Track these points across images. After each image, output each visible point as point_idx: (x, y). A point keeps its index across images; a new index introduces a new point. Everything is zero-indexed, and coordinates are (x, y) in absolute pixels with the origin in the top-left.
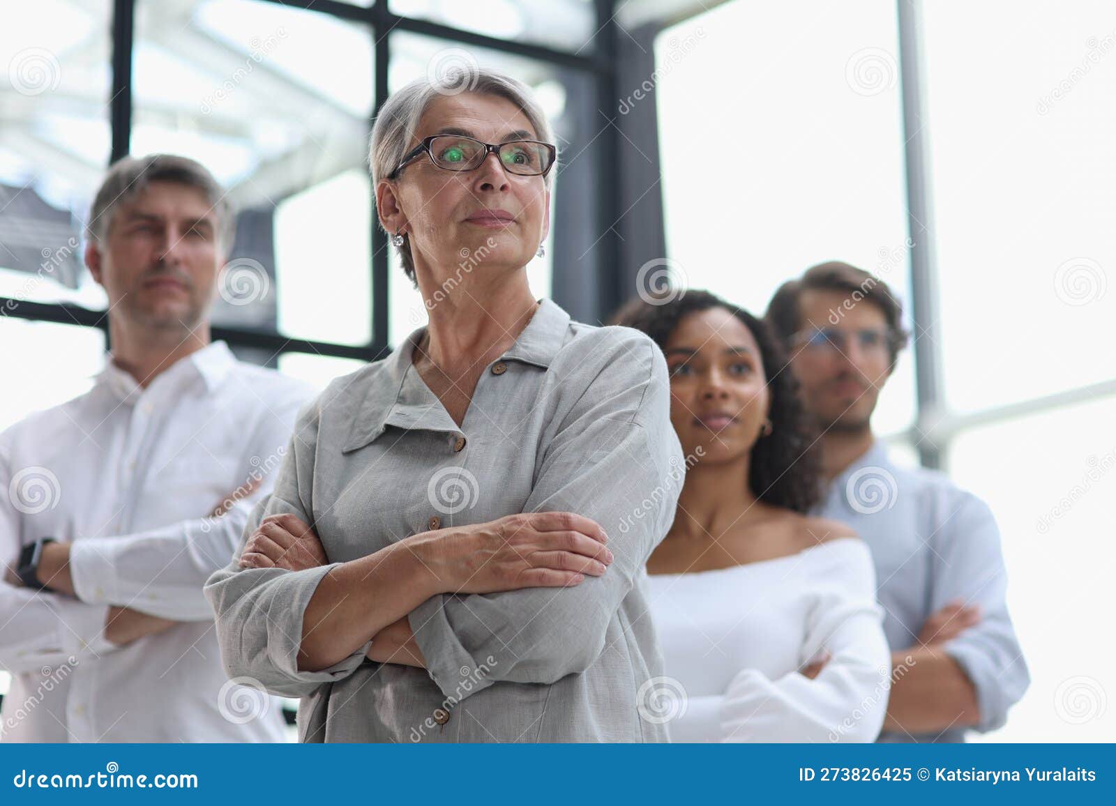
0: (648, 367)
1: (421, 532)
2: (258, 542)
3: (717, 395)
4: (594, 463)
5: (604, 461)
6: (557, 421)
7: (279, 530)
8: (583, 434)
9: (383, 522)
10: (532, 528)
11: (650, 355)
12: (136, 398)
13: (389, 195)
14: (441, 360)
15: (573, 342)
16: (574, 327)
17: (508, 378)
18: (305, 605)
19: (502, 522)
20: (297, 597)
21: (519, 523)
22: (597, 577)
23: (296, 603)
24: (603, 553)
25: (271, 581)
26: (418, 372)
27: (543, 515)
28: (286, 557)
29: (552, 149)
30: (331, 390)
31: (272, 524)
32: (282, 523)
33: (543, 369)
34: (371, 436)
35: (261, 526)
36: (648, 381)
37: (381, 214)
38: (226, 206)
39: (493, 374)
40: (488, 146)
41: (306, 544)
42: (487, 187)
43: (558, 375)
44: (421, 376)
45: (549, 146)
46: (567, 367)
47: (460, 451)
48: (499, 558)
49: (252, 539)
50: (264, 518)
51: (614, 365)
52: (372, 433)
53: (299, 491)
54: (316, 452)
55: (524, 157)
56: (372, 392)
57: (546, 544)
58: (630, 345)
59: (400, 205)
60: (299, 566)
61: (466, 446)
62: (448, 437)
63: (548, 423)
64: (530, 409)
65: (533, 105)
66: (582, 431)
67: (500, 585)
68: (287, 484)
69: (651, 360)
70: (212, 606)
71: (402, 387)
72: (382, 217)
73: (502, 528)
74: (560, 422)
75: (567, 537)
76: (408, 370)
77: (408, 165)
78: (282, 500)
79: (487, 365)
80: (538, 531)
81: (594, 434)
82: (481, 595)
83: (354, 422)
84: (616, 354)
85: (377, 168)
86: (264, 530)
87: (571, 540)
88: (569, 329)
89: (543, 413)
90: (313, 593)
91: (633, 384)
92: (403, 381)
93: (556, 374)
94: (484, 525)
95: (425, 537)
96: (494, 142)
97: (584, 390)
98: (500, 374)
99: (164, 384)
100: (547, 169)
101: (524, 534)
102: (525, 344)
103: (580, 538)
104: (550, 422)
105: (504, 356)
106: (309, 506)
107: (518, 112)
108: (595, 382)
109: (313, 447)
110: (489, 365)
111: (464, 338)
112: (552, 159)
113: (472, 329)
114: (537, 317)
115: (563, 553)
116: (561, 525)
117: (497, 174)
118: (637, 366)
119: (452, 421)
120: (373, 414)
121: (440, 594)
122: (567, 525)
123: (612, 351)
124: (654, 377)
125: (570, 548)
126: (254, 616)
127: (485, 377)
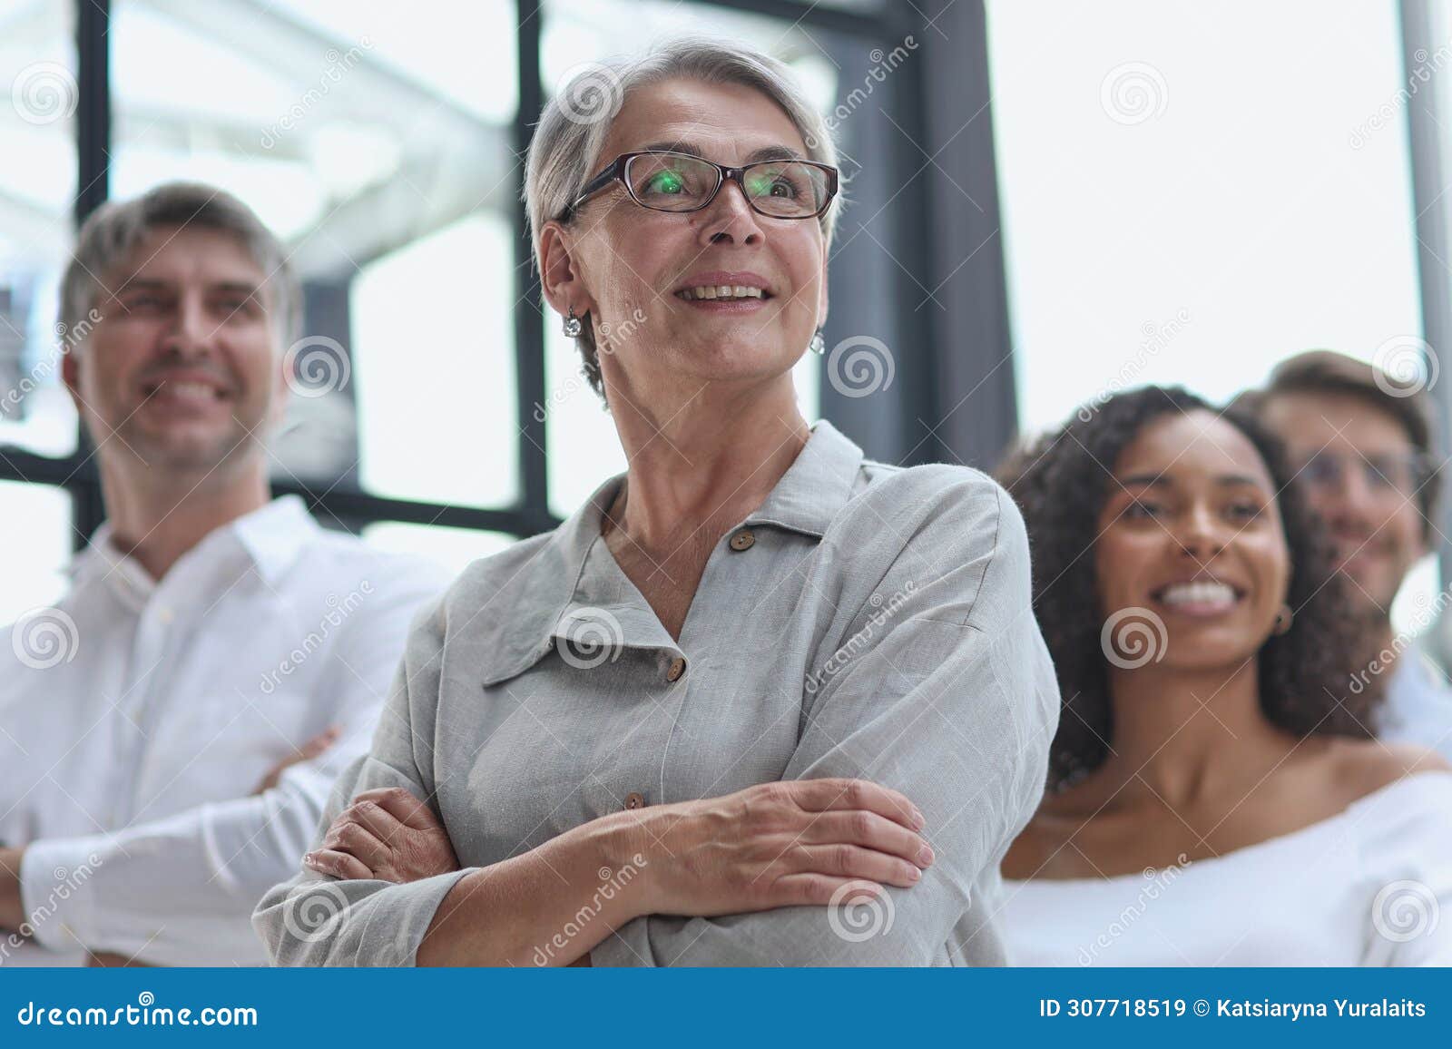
0: (992, 528)
1: (612, 812)
2: (345, 835)
3: (1205, 549)
4: (902, 696)
5: (916, 689)
6: (839, 627)
7: (381, 814)
8: (880, 648)
9: (549, 802)
10: (796, 806)
11: (993, 509)
12: (145, 599)
13: (559, 250)
14: (647, 530)
15: (864, 492)
16: (869, 470)
17: (758, 556)
18: (419, 938)
19: (747, 797)
20: (406, 924)
21: (773, 797)
22: (905, 888)
23: (403, 935)
24: (913, 845)
25: (363, 900)
26: (609, 548)
27: (814, 785)
28: (390, 861)
29: (831, 175)
30: (466, 579)
31: (371, 804)
32: (385, 804)
33: (814, 540)
34: (530, 658)
35: (351, 807)
36: (991, 553)
37: (545, 281)
38: (284, 267)
39: (733, 550)
40: (724, 170)
41: (428, 838)
42: (722, 239)
43: (838, 546)
44: (614, 555)
45: (826, 169)
46: (854, 535)
47: (676, 680)
48: (739, 856)
49: (336, 829)
50: (356, 793)
51: (933, 529)
52: (531, 653)
53: (415, 751)
54: (441, 685)
55: (786, 186)
56: (534, 583)
57: (818, 833)
58: (956, 495)
59: (577, 267)
60: (412, 875)
61: (686, 673)
62: (657, 659)
63: (822, 631)
64: (792, 609)
65: (799, 100)
66: (879, 642)
67: (739, 902)
68: (395, 737)
69: (996, 518)
70: (266, 945)
71: (582, 574)
72: (546, 286)
73: (745, 806)
74: (842, 629)
75: (853, 822)
76: (593, 545)
77: (590, 200)
78: (385, 765)
79: (723, 535)
80: (805, 810)
81: (901, 645)
82: (711, 918)
83: (503, 634)
84: (933, 512)
85: (537, 207)
86: (356, 816)
87: (860, 826)
88: (862, 475)
89: (813, 616)
90: (431, 918)
91: (966, 559)
92: (584, 566)
93: (835, 548)
94: (716, 801)
95: (616, 821)
96: (734, 164)
97: (881, 573)
98: (744, 550)
99: (190, 573)
100: (823, 209)
101: (783, 817)
102: (786, 499)
103: (874, 822)
104: (827, 630)
105: (750, 518)
106: (429, 774)
107: (777, 114)
108: (900, 559)
109: (436, 678)
110: (727, 534)
111: (686, 491)
112: (832, 190)
113: (701, 477)
114: (806, 454)
115: (846, 847)
116: (844, 802)
117: (740, 219)
118: (970, 530)
119: (664, 629)
120: (534, 620)
121: (642, 917)
122: (854, 801)
123: (929, 504)
124: (1000, 547)
125: (858, 840)
126: (335, 957)
127: (718, 556)
